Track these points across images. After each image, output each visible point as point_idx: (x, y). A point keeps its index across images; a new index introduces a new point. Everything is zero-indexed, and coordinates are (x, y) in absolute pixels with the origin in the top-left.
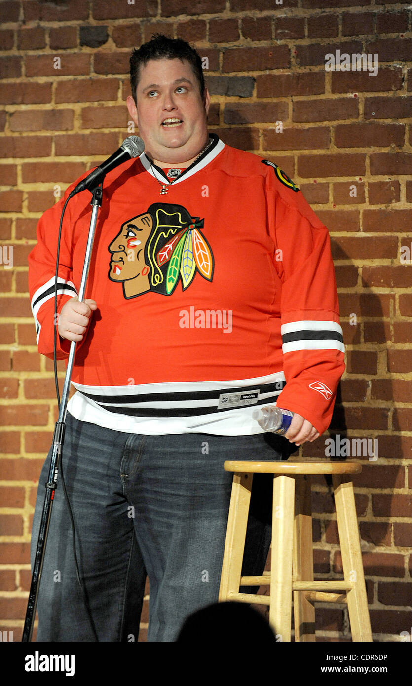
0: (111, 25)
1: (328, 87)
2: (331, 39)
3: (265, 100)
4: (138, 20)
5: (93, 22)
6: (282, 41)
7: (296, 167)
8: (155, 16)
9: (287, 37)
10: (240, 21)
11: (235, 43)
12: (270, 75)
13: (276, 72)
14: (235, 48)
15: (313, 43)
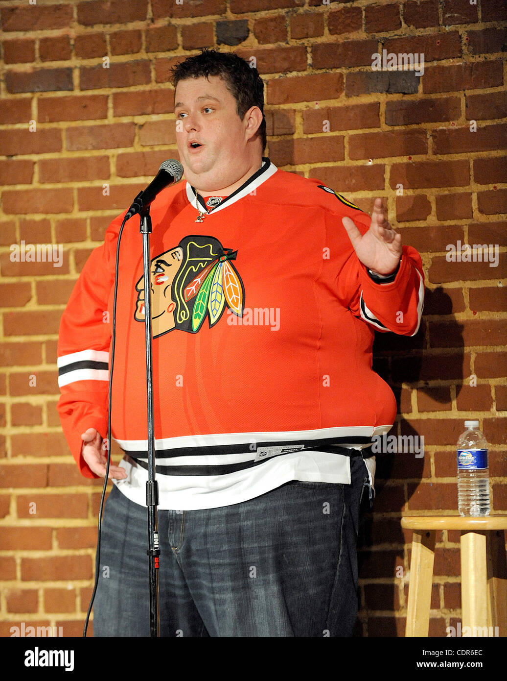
0: (252, 18)
3: (433, 96)
4: (282, 12)
5: (230, 16)
6: (450, 27)
7: (472, 173)
8: (303, 5)
9: (457, 22)
10: (401, 6)
11: (396, 32)
12: (438, 67)
13: (445, 63)
14: (396, 37)
15: (487, 27)
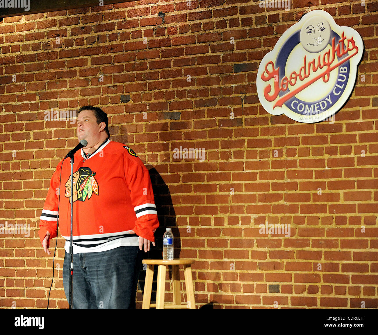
0: (131, 94)
1: (206, 115)
2: (207, 97)
3: (184, 121)
4: (140, 92)
5: (125, 94)
6: (189, 98)
8: (146, 90)
9: (191, 97)
10: (175, 91)
11: (174, 100)
12: (186, 111)
13: (188, 110)
15: (200, 99)
